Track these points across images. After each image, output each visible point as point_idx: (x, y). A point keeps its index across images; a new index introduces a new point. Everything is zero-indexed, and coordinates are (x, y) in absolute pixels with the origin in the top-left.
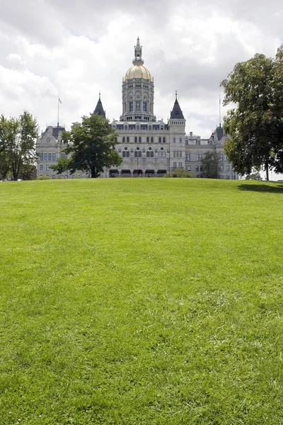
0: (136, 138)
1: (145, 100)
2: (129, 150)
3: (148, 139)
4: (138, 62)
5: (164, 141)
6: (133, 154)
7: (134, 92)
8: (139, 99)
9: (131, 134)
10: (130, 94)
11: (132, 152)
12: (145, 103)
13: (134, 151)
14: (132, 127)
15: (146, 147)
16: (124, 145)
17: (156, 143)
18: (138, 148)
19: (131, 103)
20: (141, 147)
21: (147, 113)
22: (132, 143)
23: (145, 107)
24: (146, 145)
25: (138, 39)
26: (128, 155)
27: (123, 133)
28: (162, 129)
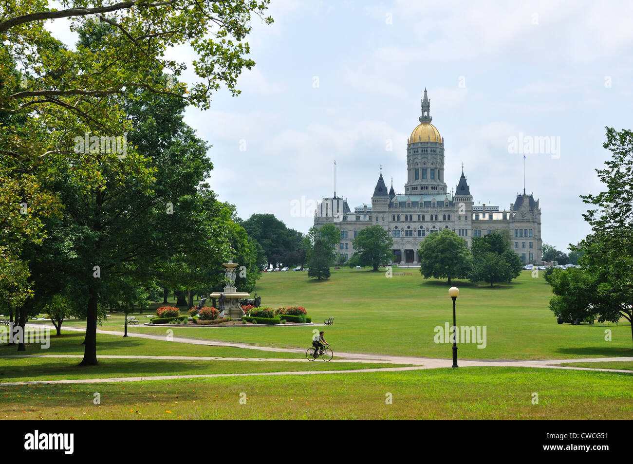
0: (419, 217)
1: (432, 167)
2: (412, 228)
3: (432, 217)
4: (425, 120)
5: (449, 219)
6: (416, 234)
7: (419, 158)
8: (425, 166)
9: (414, 212)
10: (416, 160)
11: (415, 231)
12: (433, 170)
13: (417, 230)
14: (415, 204)
15: (430, 225)
16: (407, 224)
17: (440, 222)
18: (421, 227)
19: (417, 171)
20: (425, 225)
21: (435, 182)
22: (414, 222)
23: (433, 174)
24: (430, 224)
25: (426, 91)
26: (411, 235)
27: (405, 212)
28: (447, 206)
